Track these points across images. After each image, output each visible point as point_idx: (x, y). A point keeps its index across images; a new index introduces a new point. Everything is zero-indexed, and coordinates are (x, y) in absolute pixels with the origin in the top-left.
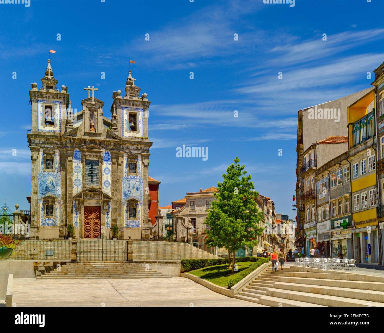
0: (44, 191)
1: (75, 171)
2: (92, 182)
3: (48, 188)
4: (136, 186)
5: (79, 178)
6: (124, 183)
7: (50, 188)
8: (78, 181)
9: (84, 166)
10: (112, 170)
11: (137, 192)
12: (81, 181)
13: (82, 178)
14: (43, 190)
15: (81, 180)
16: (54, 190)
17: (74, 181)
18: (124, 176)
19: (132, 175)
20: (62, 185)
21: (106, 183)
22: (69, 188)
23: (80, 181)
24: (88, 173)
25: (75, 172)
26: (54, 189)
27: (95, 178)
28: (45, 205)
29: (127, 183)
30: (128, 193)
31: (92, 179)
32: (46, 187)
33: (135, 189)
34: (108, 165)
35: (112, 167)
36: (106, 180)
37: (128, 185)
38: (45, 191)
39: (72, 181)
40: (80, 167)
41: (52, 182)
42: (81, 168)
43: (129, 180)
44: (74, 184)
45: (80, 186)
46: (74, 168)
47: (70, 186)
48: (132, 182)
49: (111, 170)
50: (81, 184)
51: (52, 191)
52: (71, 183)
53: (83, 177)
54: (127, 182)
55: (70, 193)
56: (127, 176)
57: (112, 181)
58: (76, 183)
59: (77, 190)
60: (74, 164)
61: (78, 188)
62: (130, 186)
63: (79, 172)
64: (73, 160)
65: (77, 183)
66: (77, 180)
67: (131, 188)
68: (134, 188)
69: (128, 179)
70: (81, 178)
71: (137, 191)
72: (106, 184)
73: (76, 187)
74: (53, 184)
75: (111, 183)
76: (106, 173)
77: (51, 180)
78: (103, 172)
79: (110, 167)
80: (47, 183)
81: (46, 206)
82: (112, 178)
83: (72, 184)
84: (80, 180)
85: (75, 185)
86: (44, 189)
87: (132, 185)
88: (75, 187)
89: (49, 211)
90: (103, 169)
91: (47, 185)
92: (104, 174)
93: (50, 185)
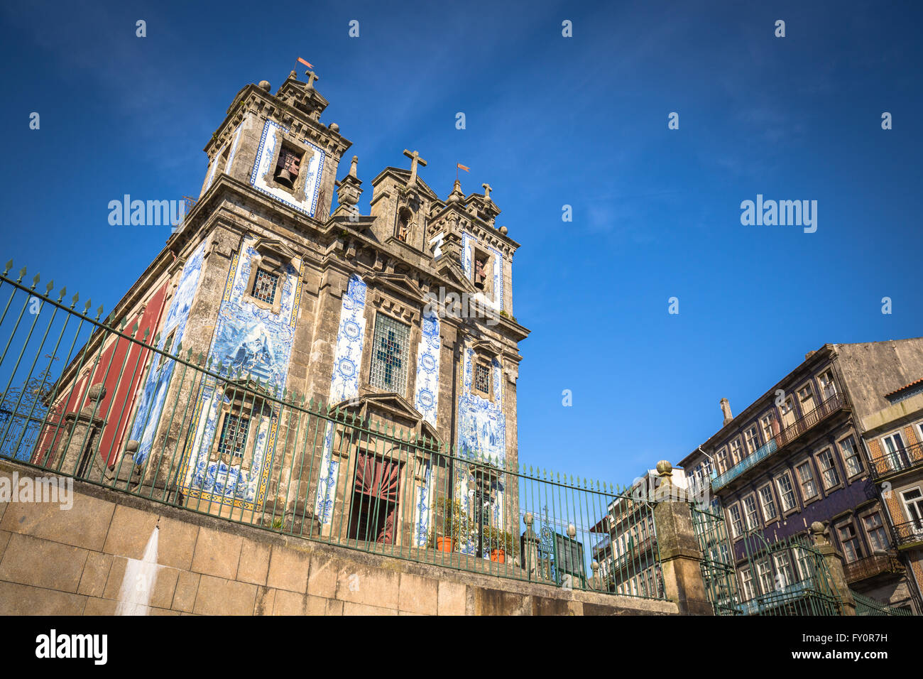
0: (230, 361)
1: (344, 332)
2: (388, 380)
3: (247, 358)
4: (490, 429)
5: (352, 358)
6: (464, 412)
7: (253, 360)
8: (349, 364)
9: (371, 327)
10: (441, 366)
11: (493, 448)
12: (359, 369)
13: (360, 357)
14: (227, 357)
15: (359, 361)
16: (264, 370)
17: (336, 361)
18: (464, 394)
19: (481, 398)
20: (294, 361)
21: (425, 395)
22: (320, 378)
23: (355, 367)
24: (379, 352)
25: (343, 335)
26: (266, 367)
27: (395, 370)
28: (224, 412)
29: (469, 414)
30: (470, 443)
31: (387, 370)
32: (242, 352)
33: (487, 438)
34: (432, 347)
35: (442, 358)
36: (424, 386)
37: (471, 421)
38: (234, 363)
39: (331, 358)
40: (360, 326)
41: (263, 342)
42: (363, 331)
43: (474, 407)
44: (335, 368)
45: (354, 380)
46: (341, 322)
47: (324, 372)
48: (482, 417)
49: (438, 363)
50: (358, 376)
51: (257, 371)
52: (327, 362)
53: (365, 356)
54: (468, 411)
55: (319, 392)
56: (469, 396)
57: (441, 395)
58: (342, 368)
59: (343, 390)
60: (343, 309)
61: (345, 386)
62: (475, 426)
63: (356, 339)
64: (343, 301)
65: (345, 367)
66: (347, 359)
67: (479, 434)
68: (485, 433)
69: (472, 404)
70: (357, 356)
71: (493, 445)
72: (425, 398)
73: (341, 379)
74: (264, 350)
75: (436, 399)
76: (425, 369)
77: (263, 334)
78: (419, 363)
79: (437, 353)
80: (245, 341)
81: (227, 414)
82: (441, 387)
83: (329, 368)
84: (355, 364)
85: (337, 374)
86: (234, 355)
87: (480, 425)
88: (338, 380)
89: (231, 438)
90: (419, 356)
91: (244, 345)
92: (421, 368)
93: (254, 349)
